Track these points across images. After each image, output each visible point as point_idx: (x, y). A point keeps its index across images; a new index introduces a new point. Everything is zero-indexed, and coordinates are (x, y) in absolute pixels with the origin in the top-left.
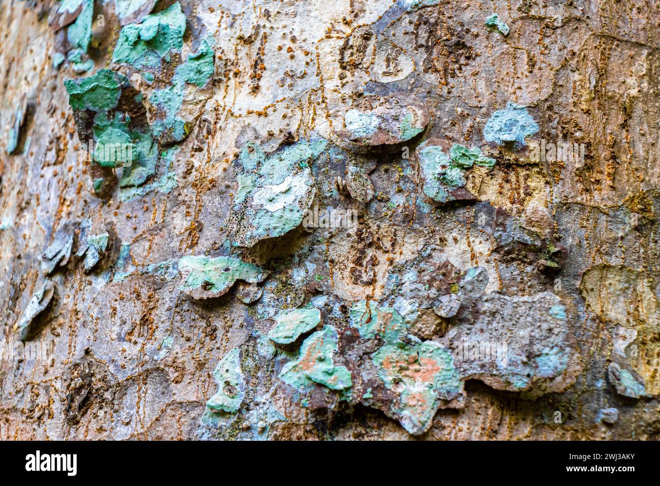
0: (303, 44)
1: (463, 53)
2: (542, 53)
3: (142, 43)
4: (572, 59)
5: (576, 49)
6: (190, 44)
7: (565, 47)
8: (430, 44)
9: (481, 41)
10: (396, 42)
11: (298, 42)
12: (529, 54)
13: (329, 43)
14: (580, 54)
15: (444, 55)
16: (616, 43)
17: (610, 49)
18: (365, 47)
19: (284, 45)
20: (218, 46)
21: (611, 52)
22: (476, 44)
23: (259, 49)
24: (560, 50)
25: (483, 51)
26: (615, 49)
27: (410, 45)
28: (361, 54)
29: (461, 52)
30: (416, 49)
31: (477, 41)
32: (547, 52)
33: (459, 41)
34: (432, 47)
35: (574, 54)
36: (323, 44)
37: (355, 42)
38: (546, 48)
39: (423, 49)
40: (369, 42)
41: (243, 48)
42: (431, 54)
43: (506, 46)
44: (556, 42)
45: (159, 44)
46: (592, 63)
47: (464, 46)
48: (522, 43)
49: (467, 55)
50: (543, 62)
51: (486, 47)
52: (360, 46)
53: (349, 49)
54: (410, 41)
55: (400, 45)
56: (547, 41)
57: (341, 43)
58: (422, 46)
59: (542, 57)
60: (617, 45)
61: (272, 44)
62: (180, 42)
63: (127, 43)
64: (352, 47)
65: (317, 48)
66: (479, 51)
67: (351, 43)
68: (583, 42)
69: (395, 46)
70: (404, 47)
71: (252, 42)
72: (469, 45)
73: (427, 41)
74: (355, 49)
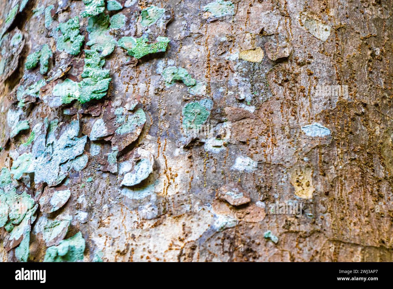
0: (155, 254)
1: (251, 255)
2: (298, 253)
3: (59, 257)
4: (316, 255)
5: (319, 249)
6: (88, 257)
7: (312, 249)
8: (231, 250)
9: (262, 248)
10: (211, 251)
11: (152, 253)
12: (290, 254)
13: (171, 253)
14: (321, 252)
15: (240, 257)
16: (342, 244)
17: (339, 248)
18: (193, 254)
19: (144, 255)
20: (105, 257)
21: (339, 250)
22: (259, 249)
23: (130, 258)
24: (309, 250)
25: (263, 253)
26: (342, 248)
27: (219, 252)
28: (190, 258)
29: (250, 254)
30: (223, 254)
31: (259, 247)
32: (301, 252)
33: (248, 248)
34: (233, 252)
35: (317, 252)
36: (167, 254)
37: (187, 251)
38: (301, 250)
39: (227, 254)
40: (195, 251)
41: (120, 258)
42: (232, 256)
43: (276, 250)
44: (306, 246)
45: (69, 258)
46: (329, 257)
47: (251, 251)
48: (286, 248)
49: (254, 256)
50: (299, 258)
51: (265, 251)
52: (189, 254)
53: (183, 255)
54: (219, 250)
55: (213, 252)
56: (301, 245)
57: (178, 252)
58: (226, 252)
59: (298, 255)
60: (343, 246)
61: (137, 255)
62: (82, 256)
63: (50, 258)
64: (185, 254)
65: (164, 256)
66: (260, 254)
67: (184, 252)
68: (322, 245)
69: (210, 253)
70: (216, 253)
71: (125, 254)
72: (254, 250)
73: (229, 249)
74: (187, 256)
